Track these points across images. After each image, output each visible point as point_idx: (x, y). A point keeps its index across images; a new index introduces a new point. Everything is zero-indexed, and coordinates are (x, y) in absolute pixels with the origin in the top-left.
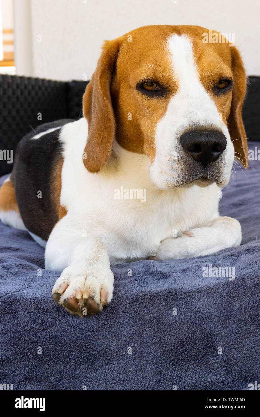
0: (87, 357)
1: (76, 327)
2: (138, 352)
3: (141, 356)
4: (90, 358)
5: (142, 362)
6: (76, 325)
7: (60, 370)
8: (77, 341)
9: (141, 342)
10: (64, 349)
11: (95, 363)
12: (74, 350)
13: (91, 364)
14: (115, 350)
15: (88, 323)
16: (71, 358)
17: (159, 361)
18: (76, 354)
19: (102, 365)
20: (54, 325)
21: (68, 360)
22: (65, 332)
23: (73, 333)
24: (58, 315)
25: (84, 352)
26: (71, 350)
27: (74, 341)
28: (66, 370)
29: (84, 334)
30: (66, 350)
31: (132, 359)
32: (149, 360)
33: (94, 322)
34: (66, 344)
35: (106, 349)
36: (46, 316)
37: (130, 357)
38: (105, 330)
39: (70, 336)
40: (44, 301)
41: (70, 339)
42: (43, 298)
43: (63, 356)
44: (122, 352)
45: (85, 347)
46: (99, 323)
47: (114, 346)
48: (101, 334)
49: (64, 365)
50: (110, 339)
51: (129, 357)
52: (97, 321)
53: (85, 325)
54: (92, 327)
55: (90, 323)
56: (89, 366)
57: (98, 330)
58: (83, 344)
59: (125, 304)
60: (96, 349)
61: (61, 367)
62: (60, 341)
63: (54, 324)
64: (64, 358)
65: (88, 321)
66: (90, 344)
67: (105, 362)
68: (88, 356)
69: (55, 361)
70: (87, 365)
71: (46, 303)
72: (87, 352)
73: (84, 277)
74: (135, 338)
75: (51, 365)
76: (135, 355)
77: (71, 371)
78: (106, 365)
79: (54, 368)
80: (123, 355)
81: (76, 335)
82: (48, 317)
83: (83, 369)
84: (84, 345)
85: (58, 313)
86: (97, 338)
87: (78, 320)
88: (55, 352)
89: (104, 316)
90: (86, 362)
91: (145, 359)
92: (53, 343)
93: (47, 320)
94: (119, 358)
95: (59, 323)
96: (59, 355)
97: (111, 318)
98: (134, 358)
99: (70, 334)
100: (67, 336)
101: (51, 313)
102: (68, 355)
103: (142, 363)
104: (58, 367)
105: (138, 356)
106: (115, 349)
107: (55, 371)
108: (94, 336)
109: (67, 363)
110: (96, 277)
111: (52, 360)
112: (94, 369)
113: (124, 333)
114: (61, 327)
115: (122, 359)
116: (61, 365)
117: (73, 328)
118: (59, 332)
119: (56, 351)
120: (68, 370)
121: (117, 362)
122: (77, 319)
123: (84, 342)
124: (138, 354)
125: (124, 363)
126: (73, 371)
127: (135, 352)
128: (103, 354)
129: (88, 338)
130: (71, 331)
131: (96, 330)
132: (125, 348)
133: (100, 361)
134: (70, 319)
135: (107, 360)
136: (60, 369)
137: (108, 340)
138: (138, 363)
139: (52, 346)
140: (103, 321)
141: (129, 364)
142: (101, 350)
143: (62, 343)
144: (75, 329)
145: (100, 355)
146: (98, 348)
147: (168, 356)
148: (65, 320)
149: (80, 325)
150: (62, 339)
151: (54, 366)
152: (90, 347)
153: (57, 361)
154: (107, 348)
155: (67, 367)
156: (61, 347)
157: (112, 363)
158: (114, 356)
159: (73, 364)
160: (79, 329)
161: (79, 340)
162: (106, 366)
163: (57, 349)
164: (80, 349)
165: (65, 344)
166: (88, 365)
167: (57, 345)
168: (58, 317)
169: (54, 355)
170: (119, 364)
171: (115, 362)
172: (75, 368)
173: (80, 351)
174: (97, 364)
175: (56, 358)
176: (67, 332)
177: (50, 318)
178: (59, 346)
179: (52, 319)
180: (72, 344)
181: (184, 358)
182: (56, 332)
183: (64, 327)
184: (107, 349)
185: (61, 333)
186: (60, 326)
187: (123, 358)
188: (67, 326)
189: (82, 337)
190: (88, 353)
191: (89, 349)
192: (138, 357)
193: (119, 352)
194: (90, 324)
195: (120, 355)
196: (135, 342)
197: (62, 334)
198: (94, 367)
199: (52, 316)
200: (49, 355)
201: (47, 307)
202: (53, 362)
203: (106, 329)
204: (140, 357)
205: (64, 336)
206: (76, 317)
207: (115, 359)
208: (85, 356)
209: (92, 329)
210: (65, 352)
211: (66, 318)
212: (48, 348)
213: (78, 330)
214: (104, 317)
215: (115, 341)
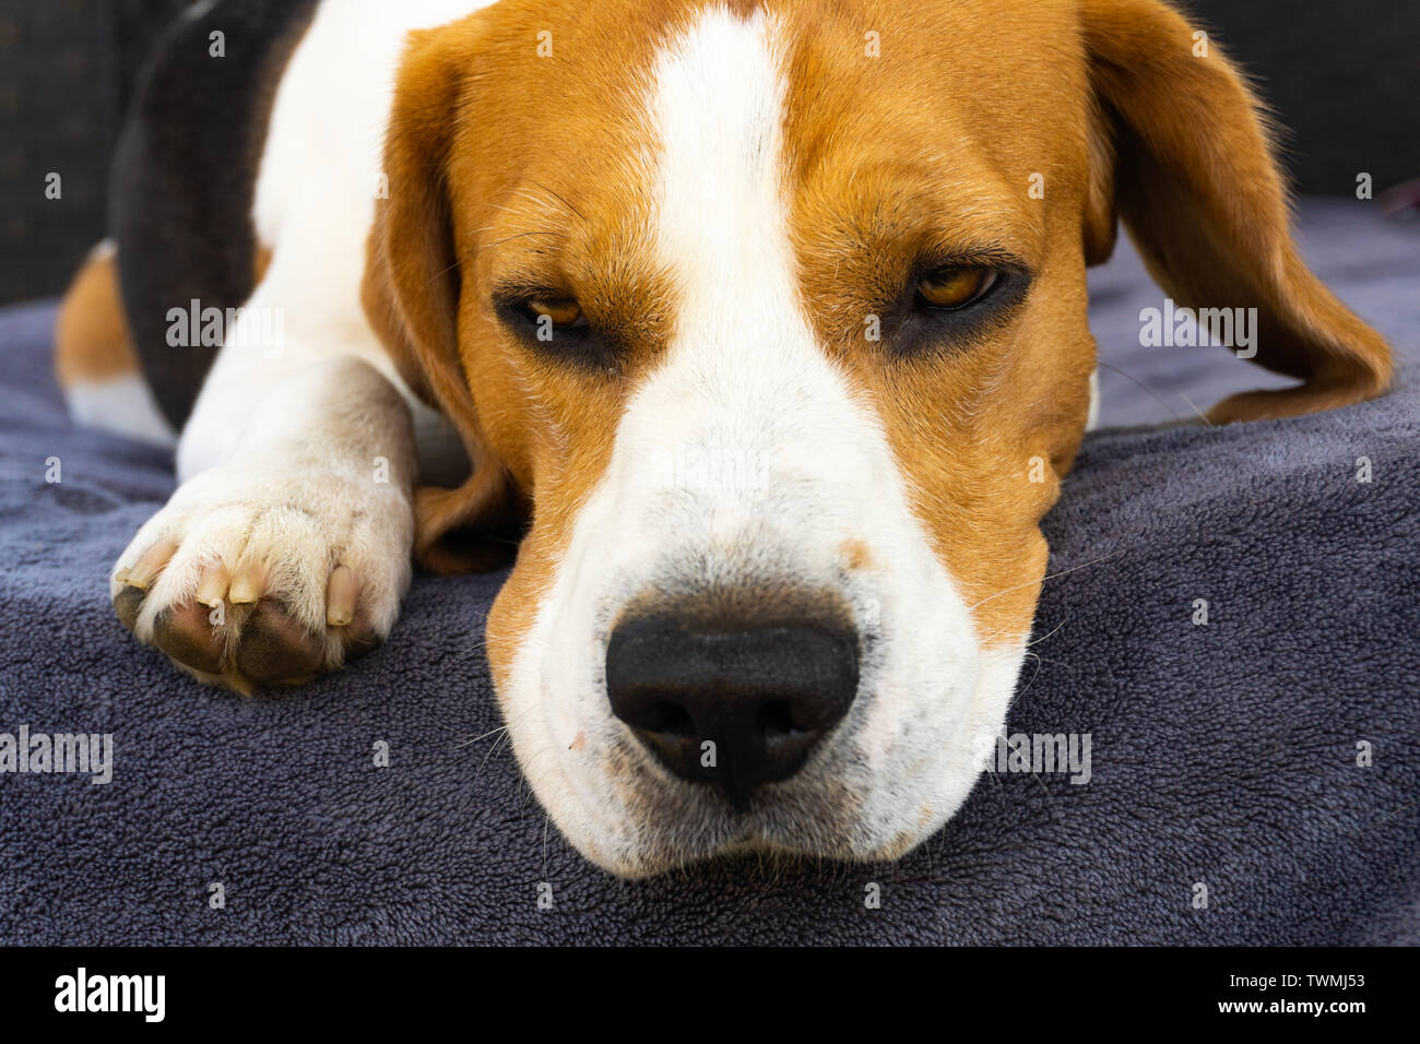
0: (256, 876)
1: (223, 739)
2: (486, 879)
3: (497, 900)
4: (267, 883)
5: (499, 930)
6: (226, 733)
7: (135, 928)
8: (218, 801)
9: (513, 836)
10: (157, 833)
11: (288, 911)
12: (204, 840)
13: (271, 914)
14: (381, 857)
15: (280, 728)
16: (184, 879)
17: (580, 933)
18: (208, 860)
19: (322, 920)
20: (123, 724)
21: (169, 886)
22: (168, 758)
23: (205, 767)
24: (149, 680)
25: (244, 852)
26: (188, 839)
27: (205, 800)
28: (163, 929)
29: (255, 772)
30: (167, 839)
31: (456, 908)
32: (533, 922)
33: (308, 727)
34: (170, 811)
35: (341, 846)
36: (90, 679)
37: (446, 897)
38: (355, 766)
39: (191, 777)
40: (90, 619)
41: (190, 789)
42: (89, 606)
43: (151, 865)
44: (414, 873)
45: (253, 832)
46: (334, 735)
47: (381, 839)
48: (334, 780)
49: (154, 906)
50: (370, 802)
51: (441, 900)
52: (323, 728)
53: (266, 735)
54: (300, 750)
55: (288, 729)
56: (262, 920)
57: (323, 764)
58: (246, 814)
59: (469, 678)
60: (300, 842)
61: (139, 915)
62: (142, 798)
63: (122, 720)
64: (154, 876)
65: (280, 719)
66: (276, 819)
67: (333, 911)
68: (261, 872)
69: (112, 888)
70: (256, 915)
71: (99, 625)
72: (256, 854)
73: (250, 512)
74: (486, 814)
75: (95, 905)
76: (470, 890)
77: (186, 935)
78: (340, 925)
79: (109, 918)
80: (416, 886)
81: (218, 776)
82: (98, 684)
83: (236, 932)
84: (247, 821)
85: (149, 673)
86: (311, 794)
87: (237, 710)
88: (115, 846)
89: (364, 709)
90: (251, 902)
91: (514, 915)
92: (108, 804)
93: (94, 698)
94: (397, 898)
95: (146, 717)
96: (133, 860)
97: (393, 722)
98: (465, 907)
99: (193, 766)
100: (179, 777)
101: (116, 671)
102: (174, 862)
103: (499, 935)
104: (125, 914)
105: (483, 898)
106: (384, 852)
107: (111, 932)
108: (297, 786)
109: (164, 898)
110: (306, 512)
111: (102, 878)
112: (288, 936)
113: (437, 788)
114: (152, 736)
115: (409, 904)
116: (138, 907)
117: (207, 743)
118: (143, 756)
119: (120, 841)
120: (170, 930)
121: (389, 915)
122: (233, 704)
123: (249, 807)
124: (483, 887)
125: (417, 924)
126: (195, 938)
127: (475, 877)
128: (326, 870)
129: (269, 792)
130: (199, 758)
131: (312, 759)
132: (430, 854)
133: (313, 903)
134: (198, 705)
135: (345, 900)
136: (136, 922)
137: (359, 806)
138: (479, 930)
139: (105, 819)
140: (355, 731)
141: (439, 932)
142: (320, 850)
143: (153, 806)
144: (218, 751)
145: (314, 876)
146: (309, 839)
147: (623, 914)
148: (178, 707)
149: (244, 732)
150: (156, 787)
151: (107, 907)
152: (275, 831)
153: (122, 887)
154: (347, 846)
155: (168, 916)
156: (143, 823)
157: (364, 919)
158: (377, 888)
159: (193, 906)
160: (236, 752)
161: (229, 797)
162: (340, 930)
163: (125, 834)
164: (229, 837)
165: (163, 813)
166: (260, 916)
167: (125, 813)
168: (143, 690)
169: (111, 856)
170: (396, 927)
171: (381, 916)
172: (201, 925)
173: (228, 848)
174: (298, 914)
175: (119, 873)
176: (179, 758)
177: (108, 693)
178: (137, 817)
179: (117, 698)
180: (195, 813)
181: (704, 936)
182: (128, 754)
183: (167, 737)
184: (346, 851)
185: (153, 764)
186: (148, 729)
187: (415, 900)
188: (181, 734)
189: (245, 787)
190: (262, 858)
191: (268, 839)
192: (482, 902)
193: (398, 870)
194: (289, 734)
195: (406, 886)
196: (483, 835)
197: (156, 767)
198: (287, 927)
199: (118, 681)
200: (89, 857)
201: (100, 645)
202: (104, 890)
203: (360, 761)
204: (493, 904)
205: (163, 776)
206: (226, 697)
207: (381, 899)
208: (249, 874)
209: (296, 757)
210: (160, 848)
211: (182, 697)
212: (88, 827)
213: (228, 756)
214: (363, 714)
215: (390, 816)
